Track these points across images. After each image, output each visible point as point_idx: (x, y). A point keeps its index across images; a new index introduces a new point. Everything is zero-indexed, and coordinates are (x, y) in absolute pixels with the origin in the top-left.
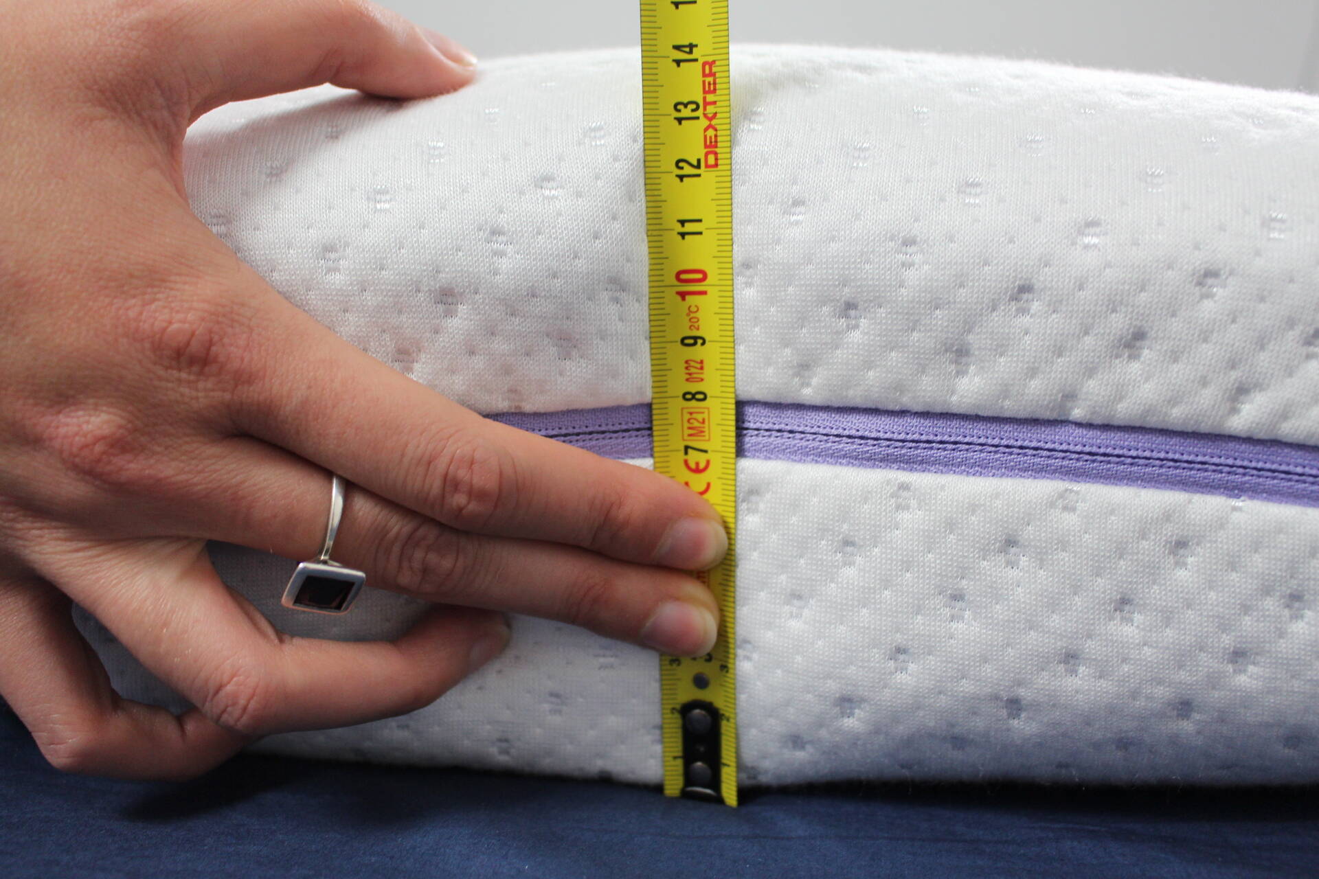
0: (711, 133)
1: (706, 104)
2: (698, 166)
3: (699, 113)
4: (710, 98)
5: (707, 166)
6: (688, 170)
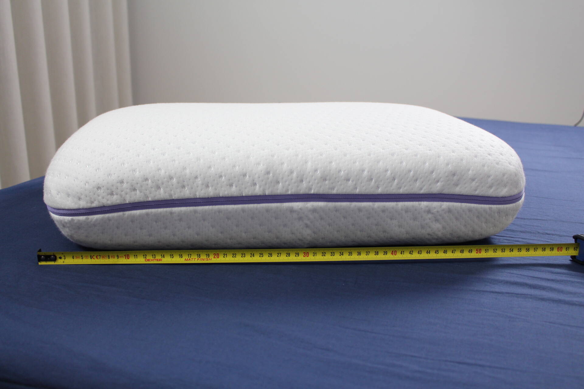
0: (151, 260)
1: (155, 259)
2: (145, 258)
3: (154, 258)
4: (156, 260)
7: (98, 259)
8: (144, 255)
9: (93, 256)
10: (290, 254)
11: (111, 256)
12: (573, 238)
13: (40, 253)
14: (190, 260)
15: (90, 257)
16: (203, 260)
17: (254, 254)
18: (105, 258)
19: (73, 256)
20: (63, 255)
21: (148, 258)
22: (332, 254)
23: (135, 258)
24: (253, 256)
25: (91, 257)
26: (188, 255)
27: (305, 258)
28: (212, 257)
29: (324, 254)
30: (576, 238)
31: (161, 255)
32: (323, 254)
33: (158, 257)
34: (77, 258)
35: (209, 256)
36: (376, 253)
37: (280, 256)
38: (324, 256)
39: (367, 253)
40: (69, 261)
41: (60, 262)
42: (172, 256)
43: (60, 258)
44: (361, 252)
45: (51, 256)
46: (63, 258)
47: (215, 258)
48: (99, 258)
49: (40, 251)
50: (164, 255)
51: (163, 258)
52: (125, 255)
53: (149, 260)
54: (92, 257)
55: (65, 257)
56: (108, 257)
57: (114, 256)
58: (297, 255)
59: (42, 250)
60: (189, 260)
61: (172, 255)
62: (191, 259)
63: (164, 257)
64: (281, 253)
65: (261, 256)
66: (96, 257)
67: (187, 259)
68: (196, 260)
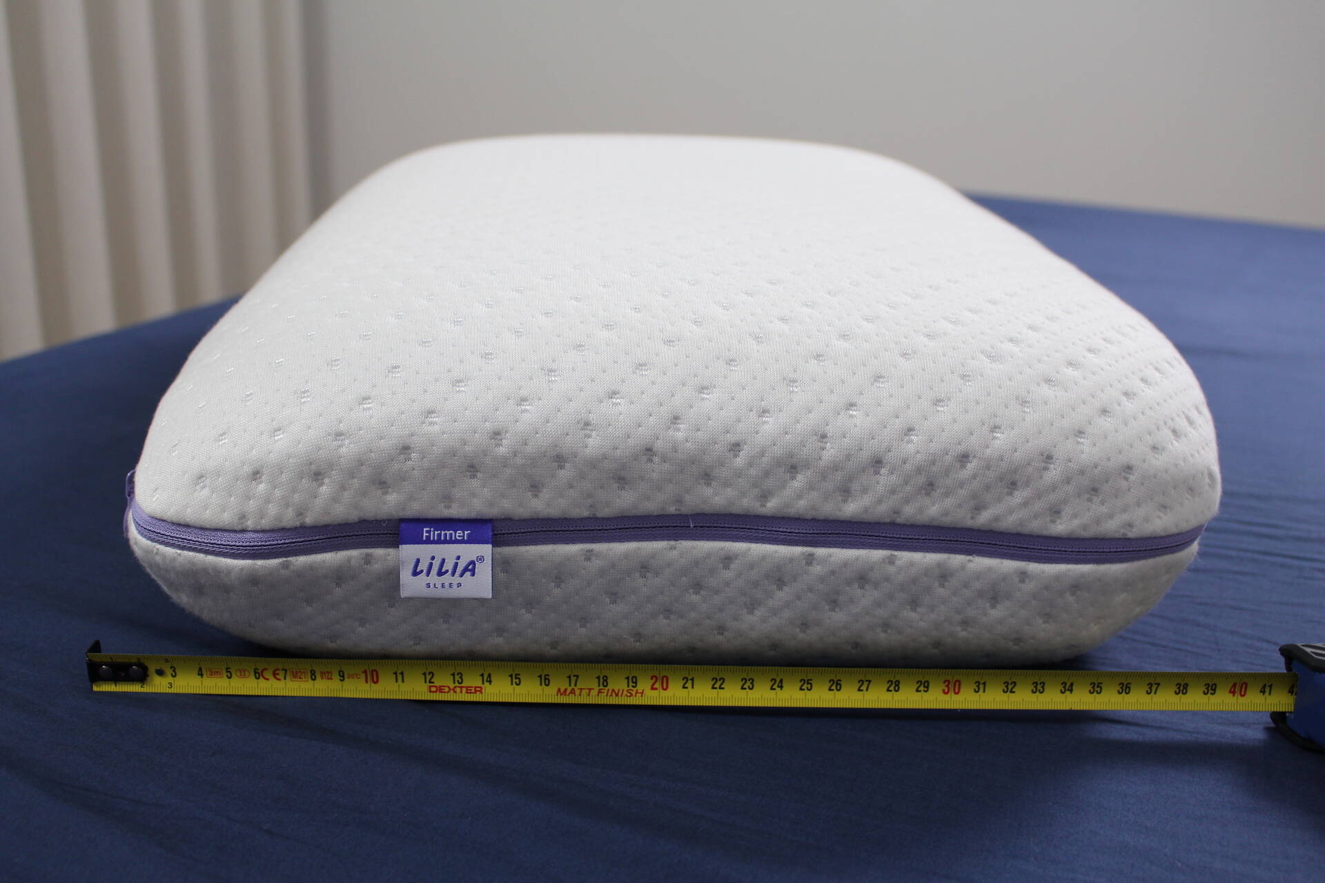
0: (446, 690)
1: (461, 688)
2: (430, 682)
3: (457, 684)
4: (464, 690)
5: (430, 687)
6: (428, 677)
7: (279, 680)
8: (425, 674)
9: (263, 671)
10: (900, 685)
11: (321, 672)
12: (1282, 654)
13: (96, 657)
14: (573, 692)
15: (252, 674)
16: (617, 695)
17: (781, 681)
18: (303, 677)
19: (200, 669)
20: (169, 665)
21: (438, 682)
22: (1036, 687)
23: (397, 681)
24: (778, 687)
25: (255, 673)
26: (569, 677)
27: (947, 697)
28: (644, 685)
29: (1010, 687)
30: (1290, 654)
31: (482, 675)
32: (1007, 687)
33: (472, 680)
34: (214, 673)
35: (636, 683)
36: (1182, 688)
37: (867, 690)
38: (1012, 692)
39: (1150, 688)
40: (187, 683)
41: (159, 685)
42: (516, 679)
43: (160, 673)
44: (1130, 684)
45: (131, 665)
46: (169, 672)
47: (656, 689)
48: (281, 676)
49: (96, 648)
50: (489, 676)
51: (487, 684)
52: (365, 672)
53: (440, 690)
54: (258, 674)
55: (174, 671)
56: (310, 674)
57: (331, 672)
58: (922, 688)
59: (103, 647)
60: (571, 692)
61: (516, 675)
62: (577, 692)
63: (490, 682)
64: (870, 681)
65: (804, 687)
66: (271, 673)
67: (566, 690)
68: (594, 693)
